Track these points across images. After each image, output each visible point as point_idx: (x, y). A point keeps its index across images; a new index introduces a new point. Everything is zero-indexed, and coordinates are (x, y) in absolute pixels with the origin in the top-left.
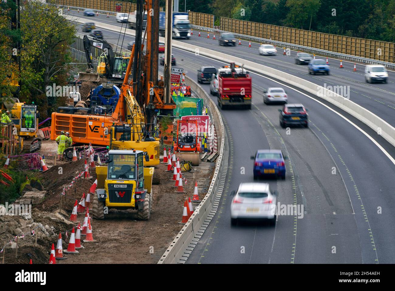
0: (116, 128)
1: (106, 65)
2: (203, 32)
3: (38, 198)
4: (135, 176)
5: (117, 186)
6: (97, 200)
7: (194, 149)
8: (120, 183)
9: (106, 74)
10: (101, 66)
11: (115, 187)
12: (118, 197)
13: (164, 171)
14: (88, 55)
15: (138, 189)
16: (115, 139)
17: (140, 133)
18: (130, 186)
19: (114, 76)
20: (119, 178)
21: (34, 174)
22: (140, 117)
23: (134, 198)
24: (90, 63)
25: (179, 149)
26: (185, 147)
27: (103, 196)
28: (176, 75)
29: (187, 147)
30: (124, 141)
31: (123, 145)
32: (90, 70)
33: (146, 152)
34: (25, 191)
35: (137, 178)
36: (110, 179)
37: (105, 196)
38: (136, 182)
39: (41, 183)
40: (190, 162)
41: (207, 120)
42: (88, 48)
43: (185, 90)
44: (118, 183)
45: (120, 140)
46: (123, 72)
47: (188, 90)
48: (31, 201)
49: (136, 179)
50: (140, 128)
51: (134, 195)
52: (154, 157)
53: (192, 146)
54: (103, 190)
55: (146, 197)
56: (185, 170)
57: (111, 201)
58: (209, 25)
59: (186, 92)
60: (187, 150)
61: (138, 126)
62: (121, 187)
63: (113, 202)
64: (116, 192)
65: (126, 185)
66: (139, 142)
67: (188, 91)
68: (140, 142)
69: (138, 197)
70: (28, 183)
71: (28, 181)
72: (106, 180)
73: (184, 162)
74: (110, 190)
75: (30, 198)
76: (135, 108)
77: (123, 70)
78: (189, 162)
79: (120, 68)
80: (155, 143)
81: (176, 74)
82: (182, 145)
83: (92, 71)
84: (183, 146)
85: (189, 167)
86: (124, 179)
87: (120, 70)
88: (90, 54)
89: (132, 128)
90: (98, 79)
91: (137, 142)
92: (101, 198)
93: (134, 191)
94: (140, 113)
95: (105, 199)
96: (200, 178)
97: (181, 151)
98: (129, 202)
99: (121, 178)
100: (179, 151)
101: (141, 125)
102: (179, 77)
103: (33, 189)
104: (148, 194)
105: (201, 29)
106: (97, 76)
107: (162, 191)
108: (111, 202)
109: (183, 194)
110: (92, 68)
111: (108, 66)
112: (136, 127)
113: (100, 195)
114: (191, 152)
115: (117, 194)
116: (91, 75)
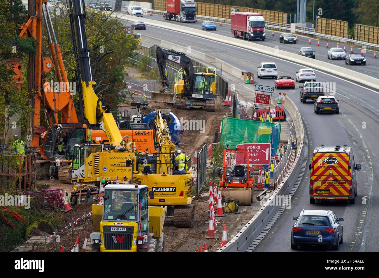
0: (138, 157)
1: (185, 82)
2: (333, 42)
3: (42, 244)
4: (136, 217)
5: (115, 229)
6: (91, 247)
7: (245, 185)
8: (118, 225)
9: (184, 93)
10: (179, 84)
11: (111, 230)
12: (115, 242)
13: (204, 212)
14: (162, 70)
15: (140, 233)
16: (137, 172)
17: (169, 164)
18: (130, 229)
19: (194, 96)
20: (118, 219)
21: (53, 214)
22: (169, 145)
23: (135, 244)
24: (165, 81)
25: (226, 185)
26: (234, 182)
27: (97, 242)
28: (265, 95)
29: (236, 182)
30: (147, 175)
31: (147, 179)
32: (164, 89)
33: (174, 188)
34: (31, 236)
35: (140, 219)
36: (106, 221)
37: (100, 241)
38: (138, 224)
39: (52, 226)
40: (237, 200)
41: (268, 150)
42: (162, 62)
43: (274, 113)
44: (115, 225)
45: (144, 172)
46: (205, 91)
47: (280, 113)
48: (33, 247)
49: (138, 221)
50: (169, 158)
51: (136, 240)
52: (185, 193)
53: (243, 180)
54: (99, 234)
55: (150, 243)
56: (229, 210)
57: (107, 247)
58: (342, 35)
59: (276, 116)
60: (236, 186)
61: (166, 155)
62: (120, 230)
63: (109, 249)
64: (113, 237)
65: (125, 228)
66: (165, 175)
67: (280, 115)
68: (168, 175)
69: (140, 242)
70: (35, 225)
71: (35, 223)
72: (101, 222)
73: (229, 200)
74: (106, 234)
75: (33, 243)
76: (164, 133)
77: (205, 89)
78: (235, 200)
79: (201, 86)
80: (187, 176)
81: (265, 93)
82: (229, 180)
83: (166, 90)
84: (231, 182)
85: (236, 207)
86: (123, 221)
87: (201, 89)
88: (165, 70)
89: (158, 159)
90: (174, 99)
91: (163, 175)
92: (95, 244)
93: (135, 235)
94: (169, 140)
95: (100, 245)
96: (245, 221)
97: (228, 187)
98: (129, 249)
99: (120, 220)
100: (227, 187)
101: (170, 154)
102: (269, 98)
103: (41, 233)
104: (154, 239)
105: (332, 39)
106: (172, 96)
107: (189, 236)
108: (107, 249)
109: (214, 240)
110: (167, 87)
111: (187, 84)
112: (165, 157)
113: (94, 240)
114: (241, 189)
115: (114, 239)
116: (166, 95)
